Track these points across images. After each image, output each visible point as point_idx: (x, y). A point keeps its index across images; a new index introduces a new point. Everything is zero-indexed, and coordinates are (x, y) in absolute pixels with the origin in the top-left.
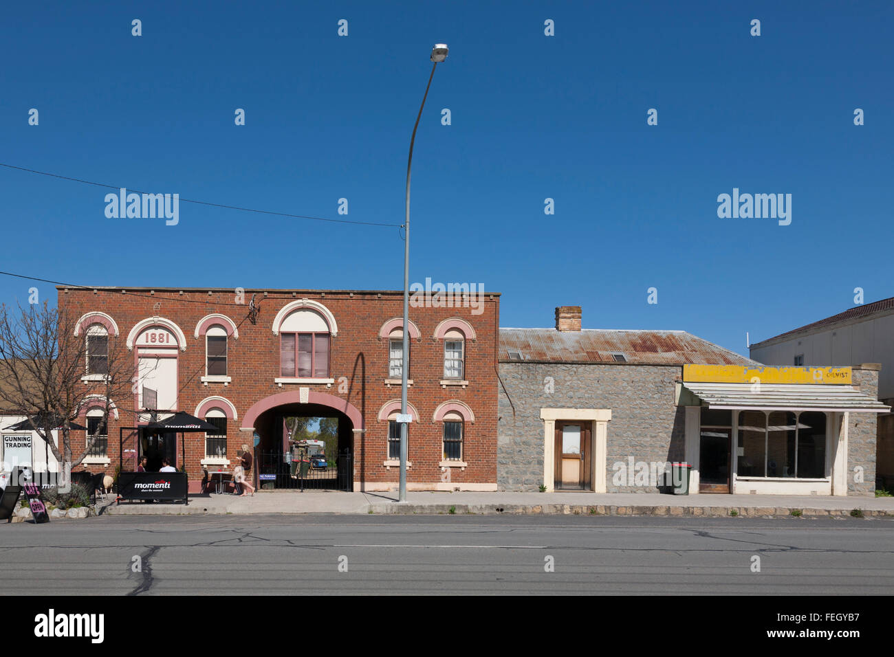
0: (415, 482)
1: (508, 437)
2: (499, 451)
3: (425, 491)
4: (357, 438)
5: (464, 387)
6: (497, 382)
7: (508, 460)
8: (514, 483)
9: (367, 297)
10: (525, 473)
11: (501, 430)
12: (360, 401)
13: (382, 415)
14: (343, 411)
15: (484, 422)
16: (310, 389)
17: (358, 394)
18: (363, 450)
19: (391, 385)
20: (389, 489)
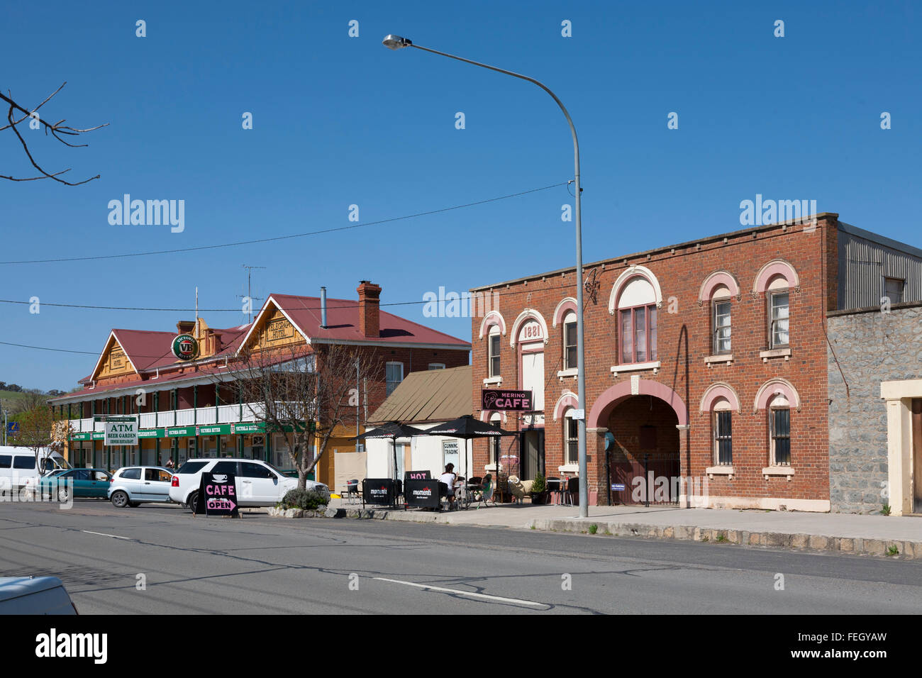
0: (738, 495)
1: (842, 429)
2: (831, 452)
3: (749, 509)
4: (683, 436)
5: (787, 358)
6: (825, 346)
7: (842, 465)
8: (851, 501)
9: (689, 250)
10: (864, 484)
11: (832, 418)
12: (685, 388)
13: (704, 406)
14: (669, 402)
15: (811, 408)
16: (641, 376)
17: (682, 379)
18: (688, 452)
19: (712, 363)
20: (713, 505)
